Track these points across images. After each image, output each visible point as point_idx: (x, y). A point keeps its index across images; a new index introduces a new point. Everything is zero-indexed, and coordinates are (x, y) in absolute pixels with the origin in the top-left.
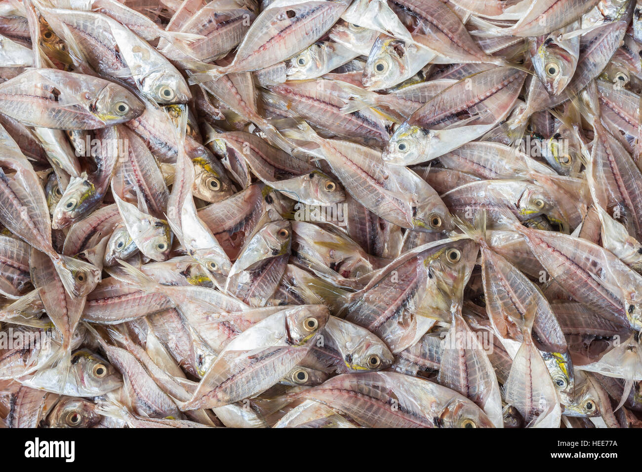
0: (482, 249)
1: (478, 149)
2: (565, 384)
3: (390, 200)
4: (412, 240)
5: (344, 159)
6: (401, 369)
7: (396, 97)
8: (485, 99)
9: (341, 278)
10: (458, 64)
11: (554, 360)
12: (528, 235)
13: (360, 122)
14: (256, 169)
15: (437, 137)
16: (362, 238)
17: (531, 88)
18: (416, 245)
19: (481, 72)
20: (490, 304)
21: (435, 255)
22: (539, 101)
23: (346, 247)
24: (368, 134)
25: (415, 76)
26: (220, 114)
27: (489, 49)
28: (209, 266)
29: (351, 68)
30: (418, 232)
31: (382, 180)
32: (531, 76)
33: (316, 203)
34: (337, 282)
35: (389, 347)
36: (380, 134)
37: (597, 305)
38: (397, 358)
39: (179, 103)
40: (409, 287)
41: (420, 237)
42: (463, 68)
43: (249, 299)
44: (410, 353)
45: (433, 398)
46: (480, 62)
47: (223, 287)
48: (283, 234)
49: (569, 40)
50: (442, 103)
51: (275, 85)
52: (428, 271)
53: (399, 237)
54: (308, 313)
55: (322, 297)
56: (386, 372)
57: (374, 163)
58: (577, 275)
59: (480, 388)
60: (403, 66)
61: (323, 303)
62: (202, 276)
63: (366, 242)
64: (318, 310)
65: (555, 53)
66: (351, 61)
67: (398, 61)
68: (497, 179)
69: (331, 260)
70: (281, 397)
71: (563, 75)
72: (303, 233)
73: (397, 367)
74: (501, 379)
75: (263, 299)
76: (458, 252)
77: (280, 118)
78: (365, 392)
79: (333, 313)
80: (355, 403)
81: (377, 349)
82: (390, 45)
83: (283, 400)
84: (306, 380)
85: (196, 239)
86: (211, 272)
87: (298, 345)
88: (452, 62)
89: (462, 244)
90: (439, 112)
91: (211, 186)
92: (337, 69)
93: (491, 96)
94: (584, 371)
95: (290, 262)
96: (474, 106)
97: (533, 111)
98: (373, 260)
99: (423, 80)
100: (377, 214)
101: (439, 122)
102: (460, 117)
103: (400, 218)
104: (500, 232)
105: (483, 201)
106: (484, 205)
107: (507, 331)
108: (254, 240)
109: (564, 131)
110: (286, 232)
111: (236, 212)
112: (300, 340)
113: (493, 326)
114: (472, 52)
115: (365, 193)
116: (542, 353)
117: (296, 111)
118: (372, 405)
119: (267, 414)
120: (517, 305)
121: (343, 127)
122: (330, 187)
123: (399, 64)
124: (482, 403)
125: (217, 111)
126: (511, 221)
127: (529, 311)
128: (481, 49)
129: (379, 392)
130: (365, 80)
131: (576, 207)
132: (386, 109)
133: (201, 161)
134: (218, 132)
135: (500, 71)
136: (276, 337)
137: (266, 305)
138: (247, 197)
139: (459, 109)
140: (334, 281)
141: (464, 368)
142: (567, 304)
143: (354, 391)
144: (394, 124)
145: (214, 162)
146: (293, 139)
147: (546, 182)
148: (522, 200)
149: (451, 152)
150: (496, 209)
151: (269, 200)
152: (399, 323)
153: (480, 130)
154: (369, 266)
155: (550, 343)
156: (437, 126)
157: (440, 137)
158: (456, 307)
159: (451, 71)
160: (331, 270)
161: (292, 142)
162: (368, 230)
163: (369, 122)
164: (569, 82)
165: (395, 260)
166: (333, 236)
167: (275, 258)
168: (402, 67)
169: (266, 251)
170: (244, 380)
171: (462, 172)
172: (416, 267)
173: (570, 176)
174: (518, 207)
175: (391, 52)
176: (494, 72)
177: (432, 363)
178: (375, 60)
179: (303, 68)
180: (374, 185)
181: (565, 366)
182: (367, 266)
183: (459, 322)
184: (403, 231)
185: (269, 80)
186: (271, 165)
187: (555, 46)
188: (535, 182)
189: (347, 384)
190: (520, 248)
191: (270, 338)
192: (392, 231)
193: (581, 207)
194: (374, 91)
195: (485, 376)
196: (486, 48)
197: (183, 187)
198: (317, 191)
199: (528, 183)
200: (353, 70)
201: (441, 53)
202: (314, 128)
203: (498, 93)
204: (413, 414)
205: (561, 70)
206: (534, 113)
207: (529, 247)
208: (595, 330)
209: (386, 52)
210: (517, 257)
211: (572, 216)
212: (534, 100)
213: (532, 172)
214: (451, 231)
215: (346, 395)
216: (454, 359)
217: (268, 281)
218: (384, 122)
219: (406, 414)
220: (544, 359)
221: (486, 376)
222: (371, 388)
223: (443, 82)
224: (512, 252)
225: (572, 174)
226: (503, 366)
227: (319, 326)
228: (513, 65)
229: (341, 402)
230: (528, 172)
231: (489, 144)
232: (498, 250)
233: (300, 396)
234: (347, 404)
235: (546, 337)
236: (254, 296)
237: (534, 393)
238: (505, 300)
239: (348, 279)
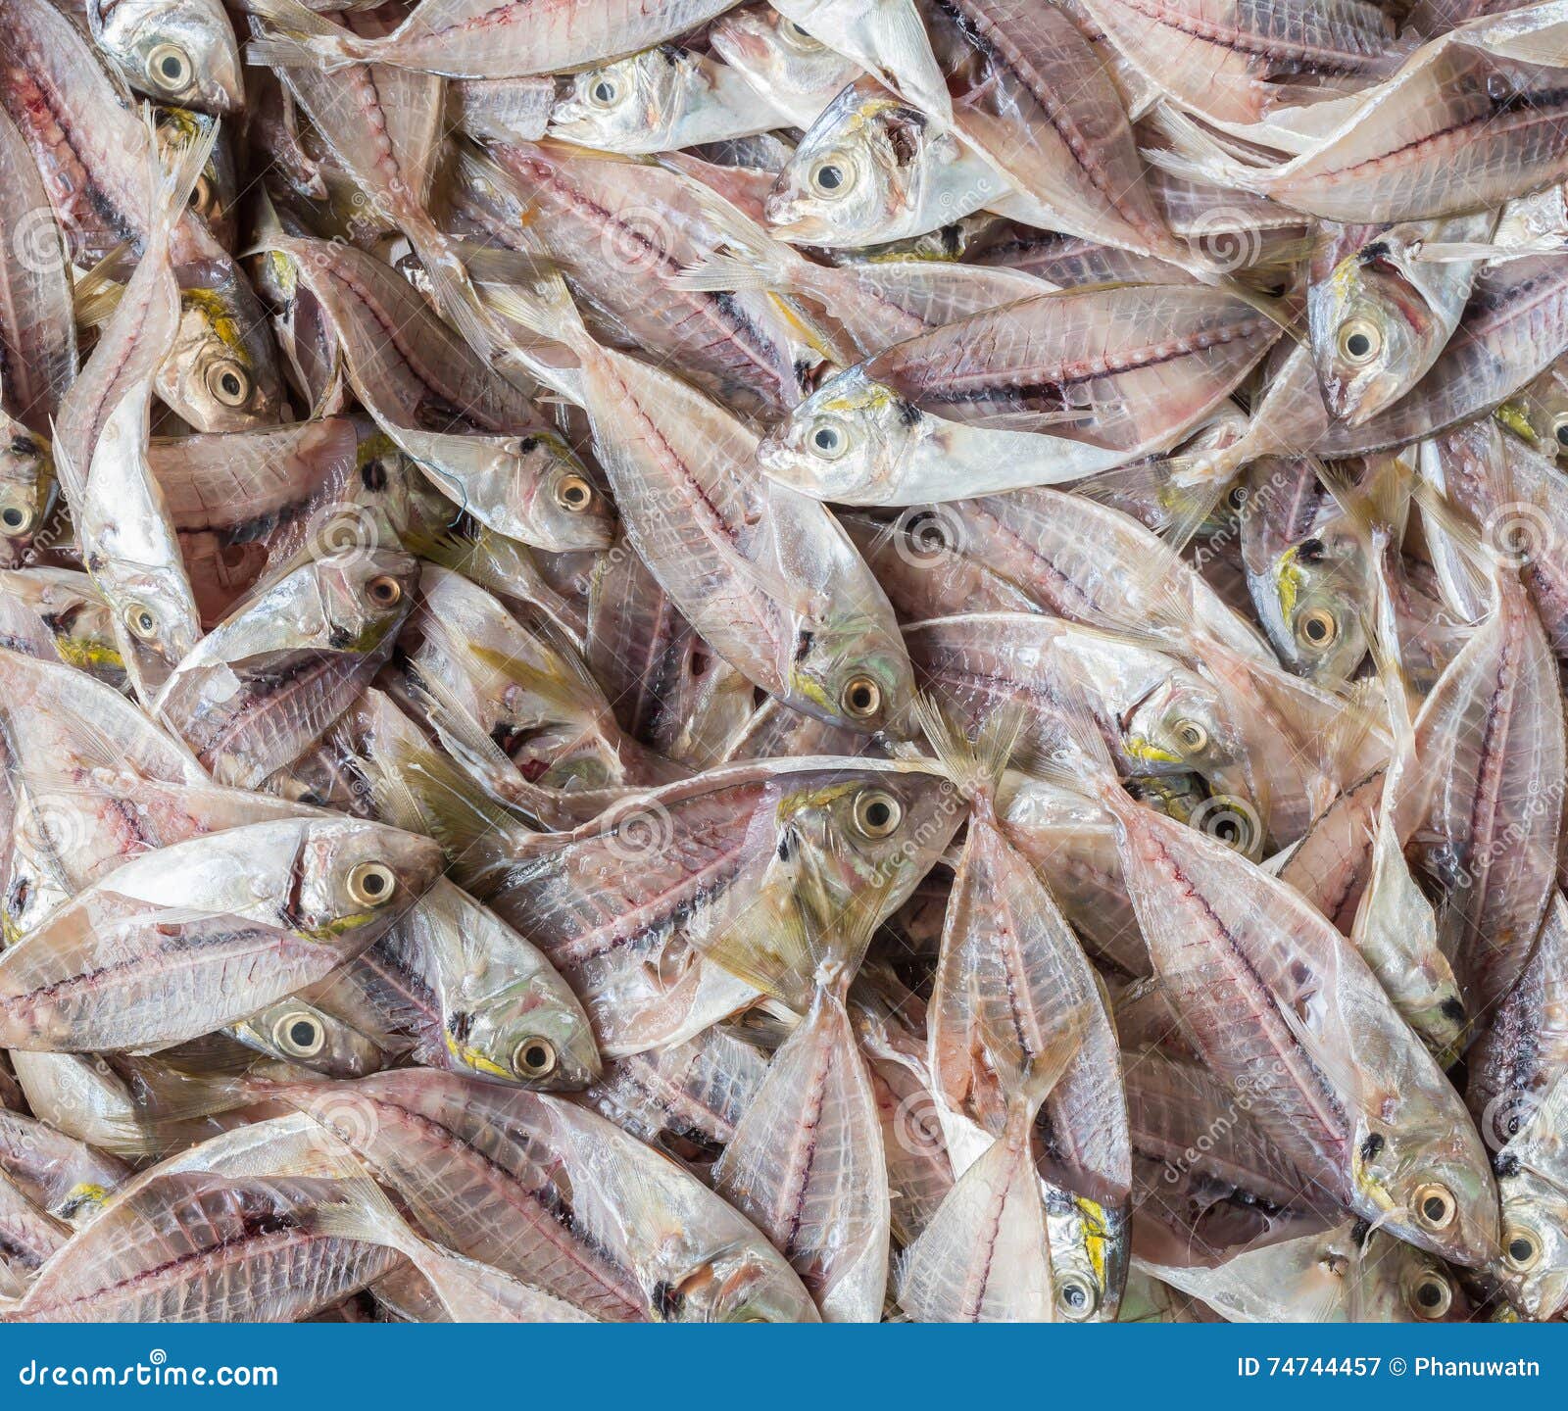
0: (973, 821)
1: (1061, 518)
2: (1089, 1302)
3: (744, 590)
4: (776, 730)
5: (642, 424)
6: (614, 1107)
7: (854, 282)
8: (1125, 370)
9: (513, 777)
10: (1078, 241)
11: (1077, 1222)
12: (1128, 822)
13: (725, 328)
14: (365, 376)
15: (939, 440)
16: (625, 679)
17: (1280, 381)
18: (782, 751)
19: (1139, 284)
20: (946, 996)
21: (820, 794)
22: (1292, 424)
23: (565, 692)
24: (739, 371)
25: (933, 234)
26: (316, 180)
27: (1186, 220)
28: (133, 619)
29: (752, 156)
30: (801, 714)
31: (738, 523)
32: (1294, 344)
33: (517, 530)
34: (497, 786)
35: (596, 1029)
36: (777, 383)
37: (1266, 1104)
38: (610, 1068)
39: (199, 108)
40: (713, 867)
41: (803, 730)
42: (1090, 256)
43: (216, 755)
44: (655, 1068)
45: (676, 1223)
46: (1146, 253)
47: (152, 695)
48: (385, 591)
49: (1441, 268)
50: (988, 341)
51: (507, 139)
52: (781, 836)
53: (739, 714)
54: (372, 850)
55: (438, 815)
56: (564, 1103)
57: (729, 463)
58: (1235, 990)
59: (831, 1238)
60: (902, 195)
61: (434, 835)
62: (106, 644)
63: (633, 695)
64: (408, 849)
65: (1385, 294)
66: (757, 137)
67: (889, 174)
68: (1092, 625)
69: (504, 716)
70: (225, 1079)
71: (1390, 367)
72: (444, 608)
73: (606, 1098)
74: (905, 1231)
75: (259, 768)
76: (895, 809)
77: (490, 246)
78: (477, 1139)
79: (456, 875)
80: (434, 1164)
81: (558, 1024)
82: (879, 117)
83: (228, 1089)
84: (313, 1050)
85: (120, 525)
86: (135, 641)
87: (313, 935)
88: (1060, 226)
89: (917, 788)
90: (971, 367)
91: (220, 388)
92: (710, 146)
93: (1145, 364)
94: (1166, 1286)
95: (379, 683)
96: (1084, 380)
97: (1260, 451)
98: (636, 755)
99: (953, 254)
100: (691, 621)
101: (959, 398)
102: (1032, 401)
103: (757, 655)
104: (1046, 786)
105: (1027, 679)
106: (1025, 692)
107: (969, 1092)
108: (291, 583)
109: (1338, 538)
110: (396, 588)
111: (258, 481)
112: (324, 922)
113: (932, 1063)
114: (1131, 215)
115: (675, 546)
116: (1046, 1188)
117: (543, 235)
118: (484, 1189)
119: (166, 1115)
120: (1022, 1023)
121: (670, 327)
122: (574, 495)
123: (891, 184)
124: (823, 1283)
125: (309, 166)
126: (1091, 765)
127: (1051, 1048)
128: (1163, 212)
129: (523, 1155)
130: (774, 201)
131: (1303, 782)
132: (817, 311)
133: (212, 301)
134: (288, 232)
135: (1199, 299)
136: (255, 890)
137: (260, 788)
138: (308, 445)
139: (1036, 378)
140: (491, 778)
141: (805, 1164)
142: (1177, 1067)
143: (447, 1130)
144: (826, 365)
145: (249, 317)
146: (507, 319)
147: (1233, 678)
148: (1142, 709)
149: (975, 500)
150: (1058, 714)
151: (373, 478)
152: (649, 967)
153: (1082, 460)
154: (616, 768)
155: (1084, 1168)
156: (952, 407)
157: (953, 443)
158: (834, 971)
159: (1052, 255)
160: (491, 744)
161: (503, 326)
162: (651, 661)
163: (753, 339)
164: (1400, 394)
165: (702, 776)
166: (538, 646)
167: (334, 655)
168: (894, 196)
169: (314, 626)
170: (125, 990)
171: (992, 571)
172: (749, 816)
173: (1315, 681)
174: (1125, 727)
175: (875, 138)
176: (1178, 296)
177: (713, 1118)
178: (823, 150)
179: (605, 111)
180: (708, 533)
181: (1103, 1249)
182: (609, 767)
183: (830, 1019)
184: (759, 696)
185: (494, 122)
186: (416, 376)
187: (1391, 271)
188: (1201, 668)
189: (434, 1101)
190: (1091, 851)
191: (235, 888)
192: (722, 687)
193: (1319, 788)
194: (795, 246)
195: (859, 1206)
196: (1177, 216)
197: (127, 358)
198: (529, 495)
199: (1180, 664)
200: (757, 163)
201: (1030, 188)
202: (583, 306)
203: (1171, 364)
204: (602, 1255)
205: (1386, 347)
206: (1263, 457)
207: (1120, 859)
208: (1242, 1171)
209: (859, 133)
210: (1072, 877)
211: (1283, 804)
212: (1278, 419)
213: (1201, 635)
214: (902, 740)
215: (417, 1133)
216: (781, 1127)
217: (292, 721)
218: (797, 347)
219: (580, 1247)
220: (1047, 1209)
221: (862, 1207)
222: (502, 1135)
223: (1012, 279)
224: (1061, 860)
225: (1322, 677)
226: (925, 1194)
227: (394, 897)
228: (1245, 293)
229: (394, 1149)
230: (1187, 629)
231: (1098, 511)
232: (1022, 839)
233: (283, 1094)
234: (410, 1161)
235: (1075, 1143)
236: (235, 750)
237: (985, 1302)
238: (994, 998)
239: (535, 788)
